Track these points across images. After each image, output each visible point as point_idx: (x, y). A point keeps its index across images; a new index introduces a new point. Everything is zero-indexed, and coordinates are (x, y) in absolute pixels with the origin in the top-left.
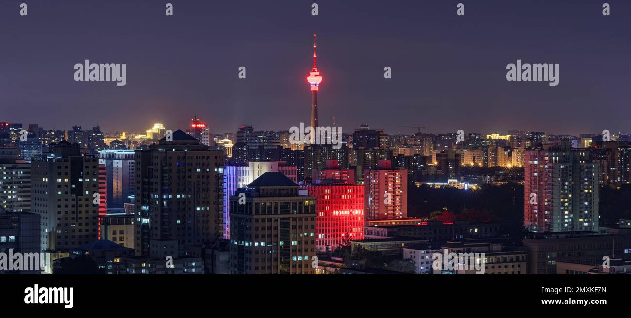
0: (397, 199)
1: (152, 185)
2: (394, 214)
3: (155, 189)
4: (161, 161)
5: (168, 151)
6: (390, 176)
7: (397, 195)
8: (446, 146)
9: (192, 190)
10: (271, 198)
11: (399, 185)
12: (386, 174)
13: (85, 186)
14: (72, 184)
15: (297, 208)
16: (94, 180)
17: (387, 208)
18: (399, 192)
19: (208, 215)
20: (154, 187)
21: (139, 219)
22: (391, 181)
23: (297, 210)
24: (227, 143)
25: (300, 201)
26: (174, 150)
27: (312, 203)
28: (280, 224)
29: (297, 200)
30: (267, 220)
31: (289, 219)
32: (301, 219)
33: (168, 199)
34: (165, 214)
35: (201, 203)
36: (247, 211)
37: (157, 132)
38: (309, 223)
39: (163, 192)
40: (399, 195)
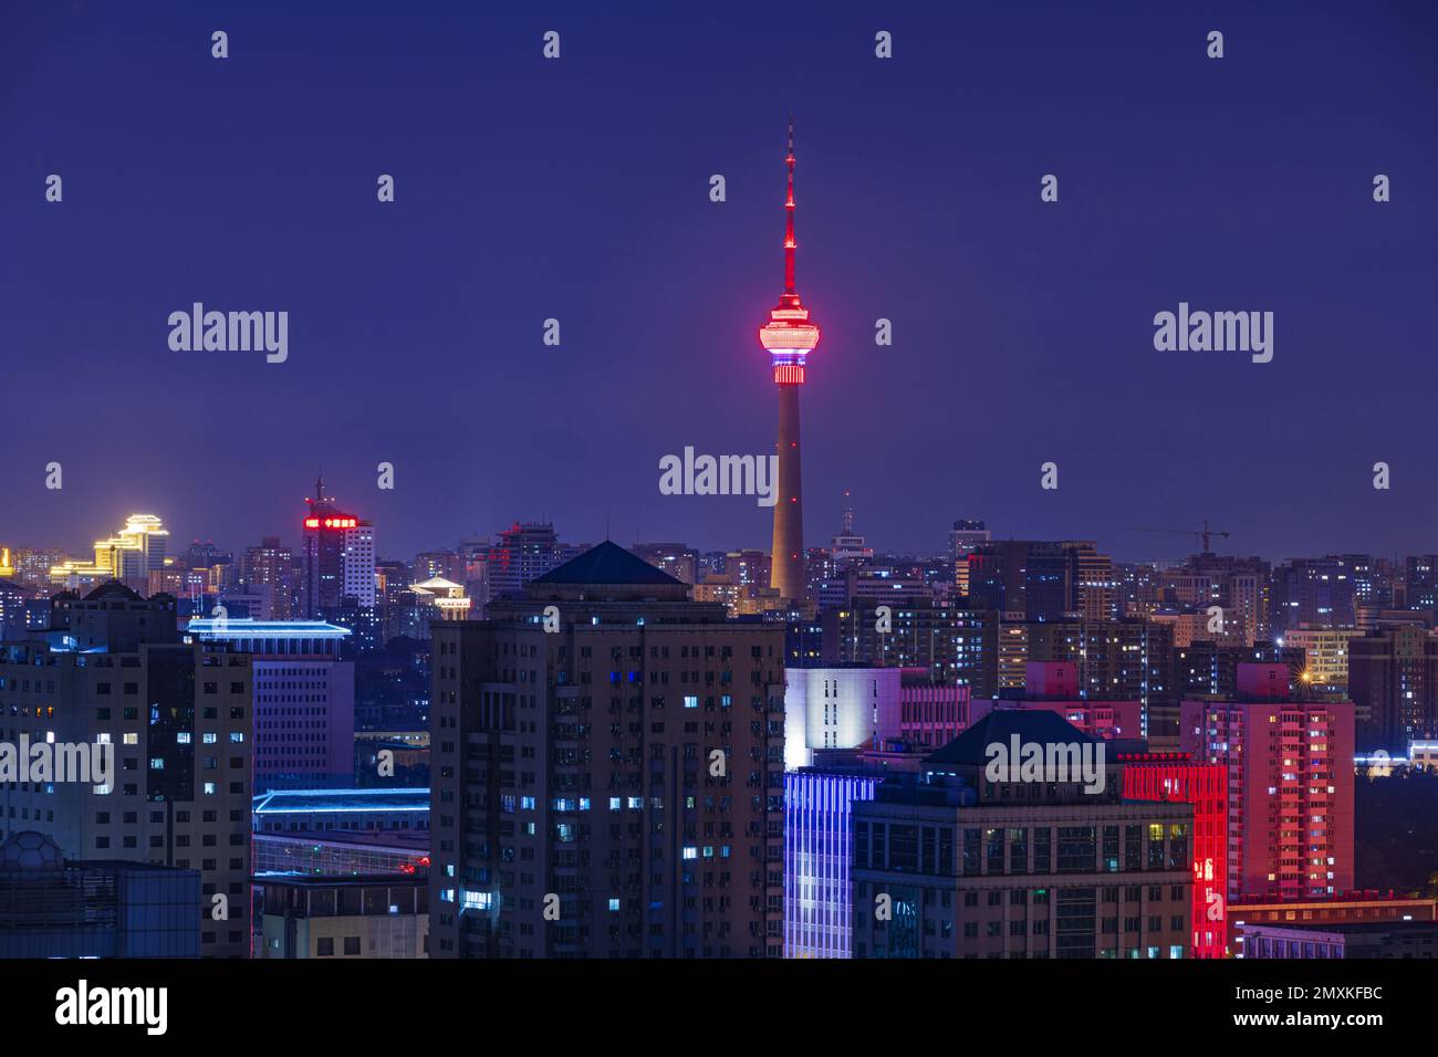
0: (1317, 819)
1: (511, 760)
2: (1303, 879)
3: (524, 774)
4: (550, 668)
5: (576, 627)
6: (1286, 726)
7: (1315, 804)
8: (1322, 610)
9: (668, 778)
10: (1025, 812)
11: (1321, 762)
12: (1272, 719)
13: (201, 761)
14: (152, 755)
15: (1122, 850)
16: (234, 737)
17: (1278, 855)
18: (1323, 790)
19: (726, 877)
20: (520, 766)
21: (451, 893)
22: (1293, 748)
23: (1122, 858)
24: (443, 593)
25: (1130, 823)
26: (594, 621)
27: (1176, 830)
28: (1058, 914)
29: (1120, 818)
30: (1007, 896)
31: (1090, 891)
32: (1134, 894)
33: (573, 815)
34: (562, 872)
35: (700, 827)
36: (929, 863)
37: (140, 547)
38: (1167, 909)
39: (554, 788)
40: (1322, 804)
